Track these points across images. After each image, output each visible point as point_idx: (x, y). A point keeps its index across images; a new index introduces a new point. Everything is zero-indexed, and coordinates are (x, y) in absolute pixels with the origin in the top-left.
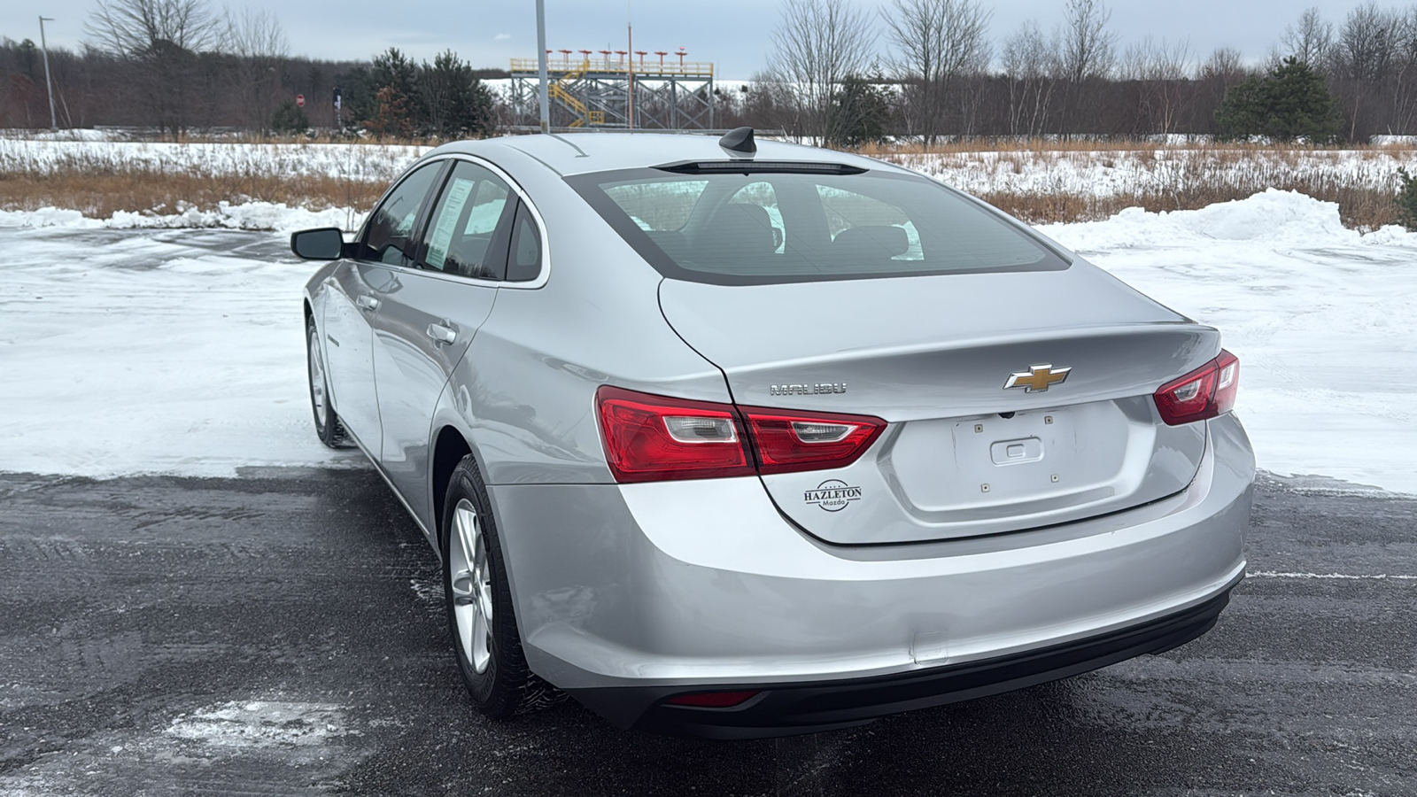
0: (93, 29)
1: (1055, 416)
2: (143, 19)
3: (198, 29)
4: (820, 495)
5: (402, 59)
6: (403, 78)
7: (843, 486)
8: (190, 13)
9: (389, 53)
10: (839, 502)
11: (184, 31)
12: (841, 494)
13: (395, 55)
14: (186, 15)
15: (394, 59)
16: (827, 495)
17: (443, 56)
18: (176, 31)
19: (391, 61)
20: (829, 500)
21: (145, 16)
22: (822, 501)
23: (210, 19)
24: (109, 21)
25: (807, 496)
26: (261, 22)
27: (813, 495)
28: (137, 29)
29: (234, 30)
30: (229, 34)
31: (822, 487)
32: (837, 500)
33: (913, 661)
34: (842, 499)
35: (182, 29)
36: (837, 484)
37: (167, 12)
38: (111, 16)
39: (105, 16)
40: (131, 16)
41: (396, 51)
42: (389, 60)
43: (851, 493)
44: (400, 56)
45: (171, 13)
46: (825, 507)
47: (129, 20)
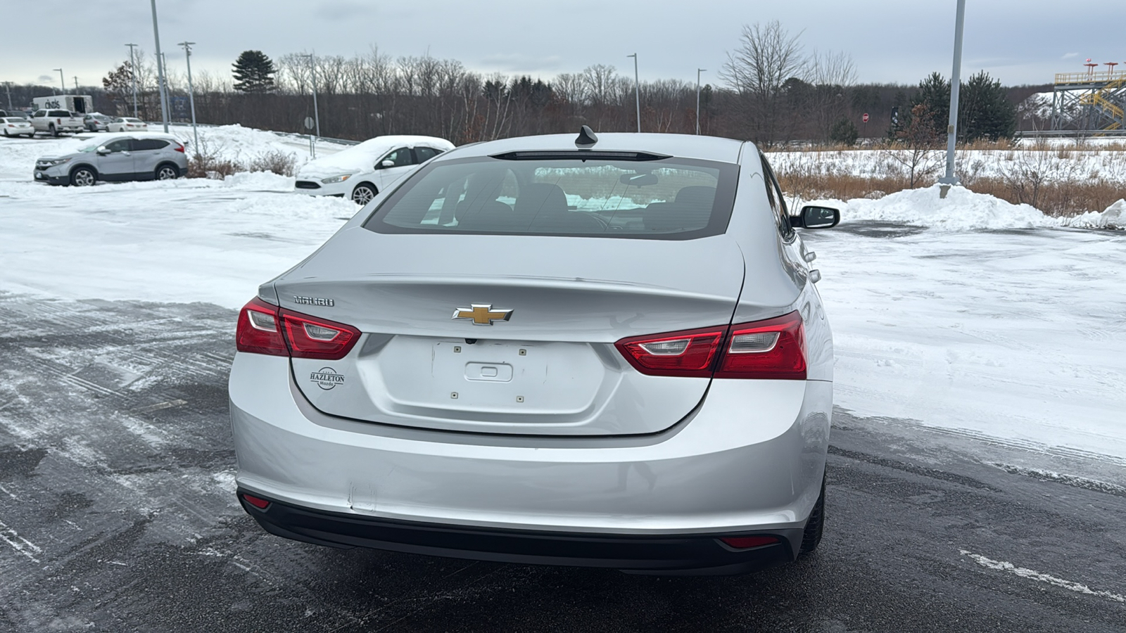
0: (722, 75)
1: (529, 350)
2: (755, 65)
3: (790, 69)
4: (319, 377)
5: (941, 81)
6: (940, 96)
7: (334, 373)
8: (788, 58)
9: (931, 77)
10: (330, 384)
11: (782, 71)
12: (331, 378)
13: (936, 77)
14: (785, 59)
15: (935, 81)
16: (323, 377)
17: (976, 76)
18: (776, 72)
19: (932, 83)
20: (324, 381)
21: (757, 63)
22: (320, 381)
23: (800, 61)
24: (734, 68)
25: (312, 377)
26: (839, 61)
27: (316, 375)
28: (750, 72)
29: (818, 67)
30: (815, 69)
31: (321, 372)
32: (329, 382)
33: (350, 506)
34: (332, 382)
35: (780, 70)
36: (330, 371)
37: (772, 58)
38: (736, 65)
39: (731, 65)
40: (749, 64)
41: (937, 74)
42: (930, 83)
43: (338, 379)
44: (941, 78)
45: (774, 59)
46: (321, 385)
47: (747, 66)
